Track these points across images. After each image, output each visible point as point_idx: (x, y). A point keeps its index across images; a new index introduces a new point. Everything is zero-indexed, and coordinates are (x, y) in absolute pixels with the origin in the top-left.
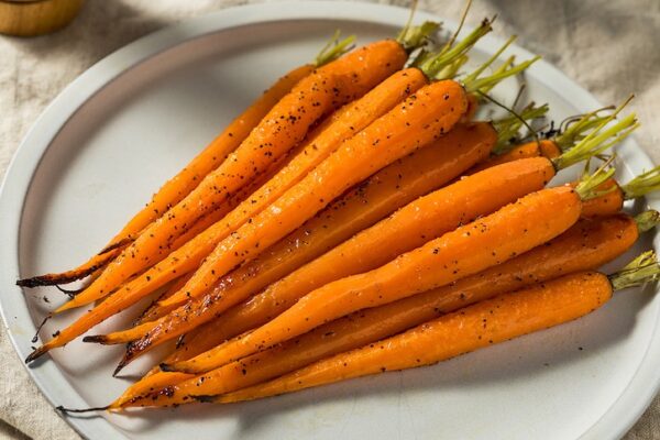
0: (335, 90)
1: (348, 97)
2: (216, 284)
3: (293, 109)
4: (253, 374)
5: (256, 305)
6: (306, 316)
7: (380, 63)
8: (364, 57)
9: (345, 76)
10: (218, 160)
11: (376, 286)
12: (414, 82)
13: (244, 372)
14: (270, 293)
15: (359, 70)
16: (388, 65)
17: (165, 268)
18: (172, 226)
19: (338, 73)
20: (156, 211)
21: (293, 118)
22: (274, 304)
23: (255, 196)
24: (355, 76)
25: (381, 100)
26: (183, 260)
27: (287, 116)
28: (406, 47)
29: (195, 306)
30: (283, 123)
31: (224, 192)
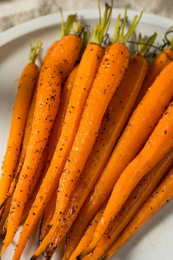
0: (61, 72)
1: (67, 73)
2: (70, 200)
3: (50, 93)
4: (113, 236)
5: (94, 201)
6: (124, 195)
7: (73, 49)
8: (63, 49)
9: (61, 63)
10: (22, 134)
11: (147, 163)
12: (98, 52)
13: (109, 237)
14: (97, 192)
15: (66, 58)
16: (77, 48)
17: (38, 204)
18: (28, 181)
19: (57, 64)
20: (10, 176)
21: (53, 97)
22: (103, 196)
23: (59, 146)
24: (66, 61)
25: (90, 68)
26: (45, 196)
27: (49, 97)
28: (78, 34)
29: (67, 217)
30: (50, 102)
31: (42, 151)
